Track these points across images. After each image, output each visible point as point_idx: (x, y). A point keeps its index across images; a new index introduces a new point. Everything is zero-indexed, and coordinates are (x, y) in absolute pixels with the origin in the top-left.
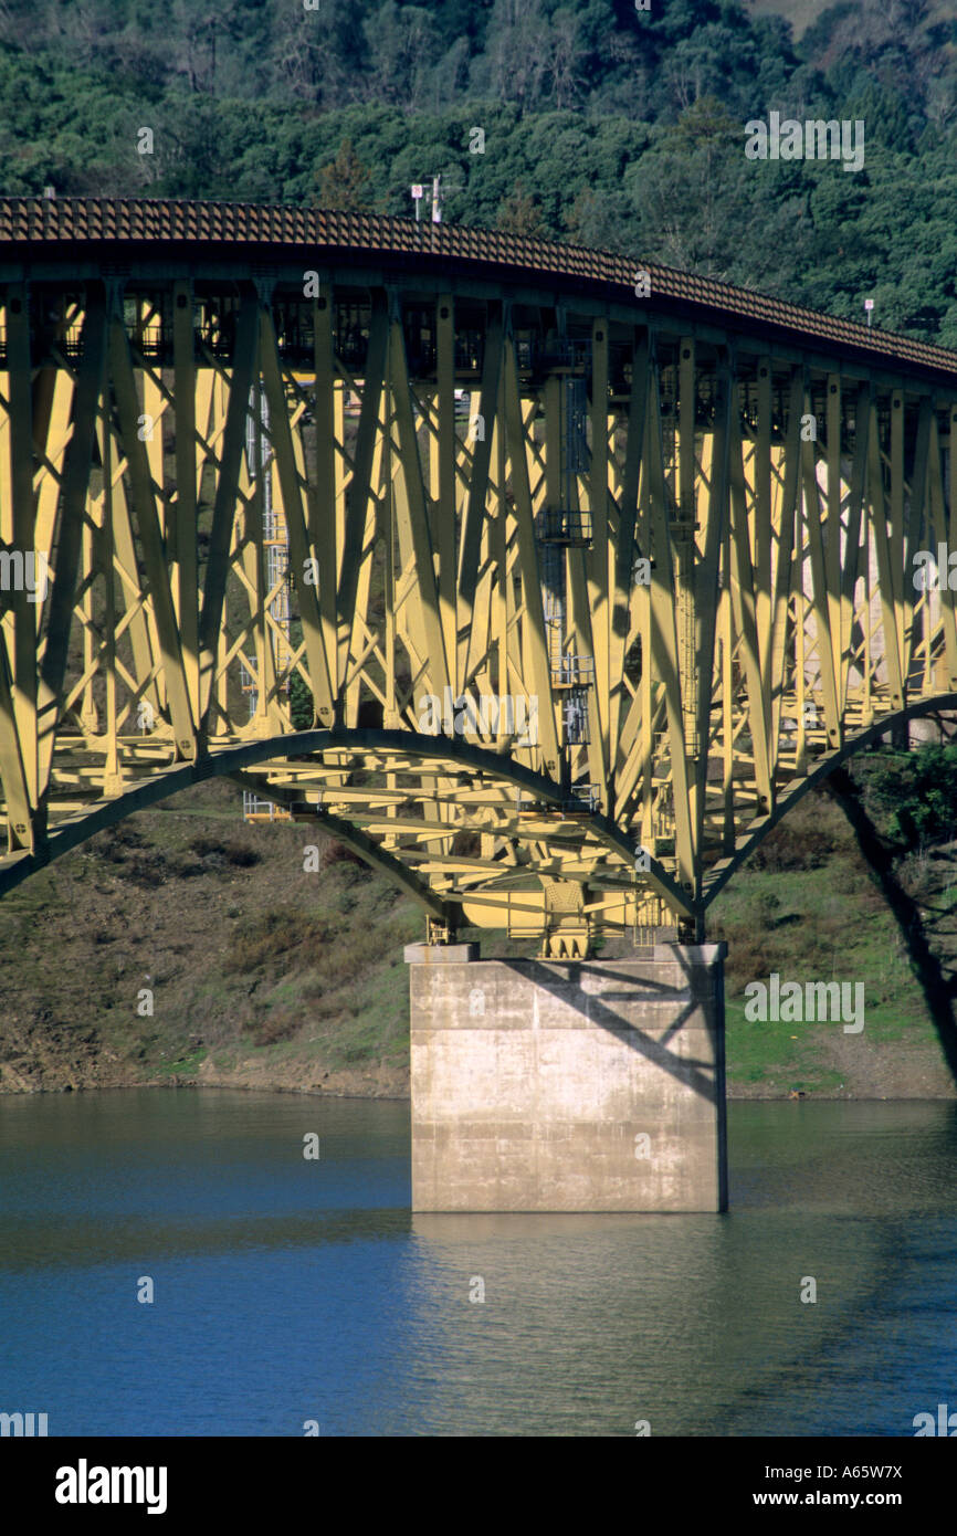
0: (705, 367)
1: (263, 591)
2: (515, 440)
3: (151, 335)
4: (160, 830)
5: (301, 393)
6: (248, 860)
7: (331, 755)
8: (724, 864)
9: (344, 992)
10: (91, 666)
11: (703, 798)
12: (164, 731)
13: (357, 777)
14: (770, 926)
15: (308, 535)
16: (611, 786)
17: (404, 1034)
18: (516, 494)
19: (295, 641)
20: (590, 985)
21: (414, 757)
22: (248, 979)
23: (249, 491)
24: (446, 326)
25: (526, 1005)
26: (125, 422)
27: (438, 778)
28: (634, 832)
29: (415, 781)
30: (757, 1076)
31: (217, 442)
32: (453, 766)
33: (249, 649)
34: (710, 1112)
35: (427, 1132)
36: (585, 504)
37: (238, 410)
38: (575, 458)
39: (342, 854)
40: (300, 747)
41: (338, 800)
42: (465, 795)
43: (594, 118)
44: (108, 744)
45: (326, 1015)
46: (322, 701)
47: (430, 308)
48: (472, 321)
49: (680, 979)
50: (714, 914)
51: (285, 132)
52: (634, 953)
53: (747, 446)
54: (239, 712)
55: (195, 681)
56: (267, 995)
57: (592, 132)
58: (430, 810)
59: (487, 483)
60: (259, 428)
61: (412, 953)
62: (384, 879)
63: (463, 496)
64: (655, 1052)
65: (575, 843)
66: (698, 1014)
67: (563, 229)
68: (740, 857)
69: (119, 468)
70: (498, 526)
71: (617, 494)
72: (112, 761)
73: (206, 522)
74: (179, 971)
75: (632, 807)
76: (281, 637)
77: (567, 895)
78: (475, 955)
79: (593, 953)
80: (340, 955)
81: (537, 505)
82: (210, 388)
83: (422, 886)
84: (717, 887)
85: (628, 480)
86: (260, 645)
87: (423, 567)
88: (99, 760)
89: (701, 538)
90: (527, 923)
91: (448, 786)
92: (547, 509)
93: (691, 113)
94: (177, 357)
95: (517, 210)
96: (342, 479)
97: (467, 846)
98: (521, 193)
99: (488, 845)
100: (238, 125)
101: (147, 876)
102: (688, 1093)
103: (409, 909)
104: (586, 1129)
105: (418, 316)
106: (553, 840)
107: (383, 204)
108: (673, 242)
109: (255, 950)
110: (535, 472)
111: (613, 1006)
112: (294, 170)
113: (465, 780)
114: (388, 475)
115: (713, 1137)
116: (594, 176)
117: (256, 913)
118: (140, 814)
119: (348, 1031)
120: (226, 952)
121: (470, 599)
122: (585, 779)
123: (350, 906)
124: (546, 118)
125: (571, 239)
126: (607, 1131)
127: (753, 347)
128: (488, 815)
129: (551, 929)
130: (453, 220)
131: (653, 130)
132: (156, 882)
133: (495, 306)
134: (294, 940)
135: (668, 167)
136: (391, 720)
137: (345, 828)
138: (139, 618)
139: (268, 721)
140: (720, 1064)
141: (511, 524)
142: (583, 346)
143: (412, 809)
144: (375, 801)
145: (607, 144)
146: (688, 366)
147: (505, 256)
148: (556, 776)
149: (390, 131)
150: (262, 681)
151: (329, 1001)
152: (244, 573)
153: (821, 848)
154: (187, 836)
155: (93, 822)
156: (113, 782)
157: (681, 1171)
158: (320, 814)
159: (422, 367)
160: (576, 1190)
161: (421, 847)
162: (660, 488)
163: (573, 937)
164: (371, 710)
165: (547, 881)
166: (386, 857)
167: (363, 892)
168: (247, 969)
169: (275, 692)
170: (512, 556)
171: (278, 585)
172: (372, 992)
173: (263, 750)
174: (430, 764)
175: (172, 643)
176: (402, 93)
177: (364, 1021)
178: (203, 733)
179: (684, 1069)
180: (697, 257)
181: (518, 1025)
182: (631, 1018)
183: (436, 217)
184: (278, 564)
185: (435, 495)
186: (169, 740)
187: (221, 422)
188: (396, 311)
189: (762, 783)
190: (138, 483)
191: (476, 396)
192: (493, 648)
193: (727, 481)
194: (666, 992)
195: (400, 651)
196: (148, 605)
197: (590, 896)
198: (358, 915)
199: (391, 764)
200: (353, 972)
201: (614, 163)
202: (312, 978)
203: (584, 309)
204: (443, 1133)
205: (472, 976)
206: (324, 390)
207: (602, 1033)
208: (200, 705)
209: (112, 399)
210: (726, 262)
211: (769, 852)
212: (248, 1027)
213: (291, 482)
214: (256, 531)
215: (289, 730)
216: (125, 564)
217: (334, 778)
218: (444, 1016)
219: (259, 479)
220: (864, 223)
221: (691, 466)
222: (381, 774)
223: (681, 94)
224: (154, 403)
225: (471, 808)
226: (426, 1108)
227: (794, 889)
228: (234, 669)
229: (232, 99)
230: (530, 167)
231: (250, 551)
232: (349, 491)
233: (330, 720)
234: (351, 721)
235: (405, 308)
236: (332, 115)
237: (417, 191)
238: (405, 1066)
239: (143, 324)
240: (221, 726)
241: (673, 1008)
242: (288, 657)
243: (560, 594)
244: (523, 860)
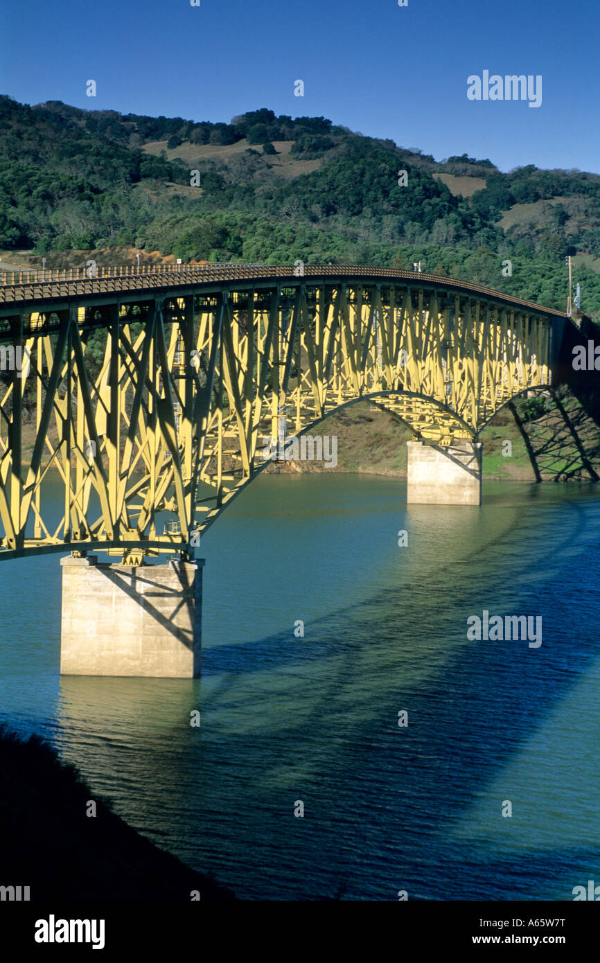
0: (482, 307)
1: (376, 357)
2: (436, 324)
3: (352, 297)
4: (351, 413)
5: (386, 311)
6: (371, 420)
7: (391, 396)
8: (483, 424)
9: (392, 452)
10: (335, 374)
11: (478, 408)
12: (352, 390)
13: (397, 402)
14: (494, 439)
15: (388, 344)
16: (457, 405)
17: (406, 462)
18: (436, 336)
19: (383, 370)
20: (450, 452)
21: (410, 397)
22: (370, 448)
23: (374, 334)
24: (421, 296)
25: (435, 456)
26: (346, 318)
27: (416, 403)
28: (462, 416)
29: (411, 403)
30: (489, 474)
31: (367, 322)
32: (419, 399)
33: (372, 371)
34: (478, 482)
35: (411, 485)
36: (453, 338)
37: (372, 315)
38: (451, 328)
39: (393, 420)
40: (384, 394)
41: (392, 407)
42: (422, 406)
43: (457, 249)
44: (339, 392)
45: (388, 457)
46: (389, 384)
47: (417, 292)
48: (428, 295)
49: (471, 451)
50: (480, 436)
51: (385, 250)
52: (461, 445)
53: (492, 326)
54: (370, 386)
55: (360, 378)
56: (374, 452)
57: (457, 252)
58: (414, 410)
59: (430, 333)
60: (376, 319)
61: (409, 443)
62: (402, 426)
63: (424, 336)
64: (465, 468)
65: (448, 419)
66: (475, 459)
67: (448, 274)
68: (487, 422)
69: (343, 328)
70: (432, 343)
71: (460, 336)
72: (340, 396)
73: (363, 341)
74: (354, 446)
75: (462, 410)
76: (380, 368)
77: (446, 431)
78: (423, 444)
79: (451, 444)
80: (392, 443)
81: (441, 338)
82: (365, 309)
83: (412, 428)
84: (481, 430)
85: (463, 333)
86: (375, 370)
87: (414, 353)
88: (337, 396)
89: (480, 347)
90: (436, 437)
91: (418, 404)
92: (444, 340)
93: (480, 248)
94: (358, 302)
95: (438, 270)
96: (396, 331)
97: (422, 418)
98: (440, 265)
99: (427, 418)
100: (374, 249)
101: (347, 423)
102: (473, 478)
103: (408, 433)
104: (449, 486)
105: (415, 293)
106: (443, 418)
107: (407, 267)
108: (475, 277)
109: (372, 441)
110: (441, 331)
111: (456, 457)
112: (387, 259)
113: (423, 403)
114: (406, 331)
115: (478, 488)
116: (457, 262)
117: (372, 433)
118: (346, 409)
119: (394, 461)
120: (365, 442)
121: (425, 360)
122: (451, 403)
123: (394, 432)
124: (446, 248)
125: (451, 276)
126: (454, 486)
127: (493, 303)
128: (427, 411)
129: (442, 438)
130: (424, 271)
131: (471, 252)
132: (349, 425)
133: (433, 291)
134: (381, 439)
135: (475, 260)
136: (405, 388)
137: (394, 414)
138: (347, 363)
139: (377, 388)
140: (480, 471)
141: (435, 343)
142: (453, 302)
143: (410, 410)
144: (401, 407)
145: (460, 255)
146: (478, 307)
147: (435, 280)
148: (444, 403)
149: (409, 251)
150: (375, 378)
151: (389, 454)
152: (372, 353)
153: (507, 421)
154: (357, 414)
155: (335, 410)
156: (340, 401)
157: (471, 496)
158: (388, 410)
159: (415, 305)
160: (446, 499)
161: (412, 419)
162: (470, 335)
163: (447, 441)
164: (401, 386)
165: (441, 427)
166: (403, 420)
167: (397, 429)
168: (370, 446)
169: (379, 381)
170: (435, 350)
171: (380, 356)
172: (399, 452)
173: (375, 395)
174: (414, 399)
175: (355, 369)
176: (412, 242)
177: (397, 459)
178: (361, 390)
179: (472, 472)
180: (481, 281)
181: (433, 461)
182: (460, 460)
183: (420, 270)
184: (380, 351)
185: (417, 335)
186: (353, 392)
187: (367, 317)
188: (409, 292)
189: (493, 406)
190: (348, 332)
191: (428, 313)
192: (430, 372)
193: (486, 334)
194: (468, 454)
195: (408, 372)
196: (349, 360)
197: (451, 431)
198: (397, 434)
199: (405, 399)
200: (395, 448)
201: (461, 259)
202: (385, 448)
203: (454, 293)
204: (415, 486)
205: (423, 449)
206: (392, 310)
207: (454, 463)
208: (361, 384)
209: (342, 312)
210: (487, 283)
211: (494, 422)
212: (370, 459)
213: (383, 332)
214: (375, 343)
215: (381, 390)
216: (344, 350)
217: (392, 402)
218: (416, 458)
219: (376, 331)
220: (520, 275)
221: (478, 330)
222: (402, 401)
223: (478, 243)
224: (352, 313)
225: (424, 410)
226: (410, 480)
227: (499, 430)
228: (369, 375)
229: (373, 242)
230: (442, 260)
231: (373, 347)
232: (397, 334)
233: (391, 388)
234: (396, 388)
235: (412, 292)
236: (396, 247)
237: (415, 265)
238: (406, 470)
239: (350, 294)
240: (365, 389)
241: (470, 457)
242: (382, 373)
243: (446, 360)
244: (435, 422)
